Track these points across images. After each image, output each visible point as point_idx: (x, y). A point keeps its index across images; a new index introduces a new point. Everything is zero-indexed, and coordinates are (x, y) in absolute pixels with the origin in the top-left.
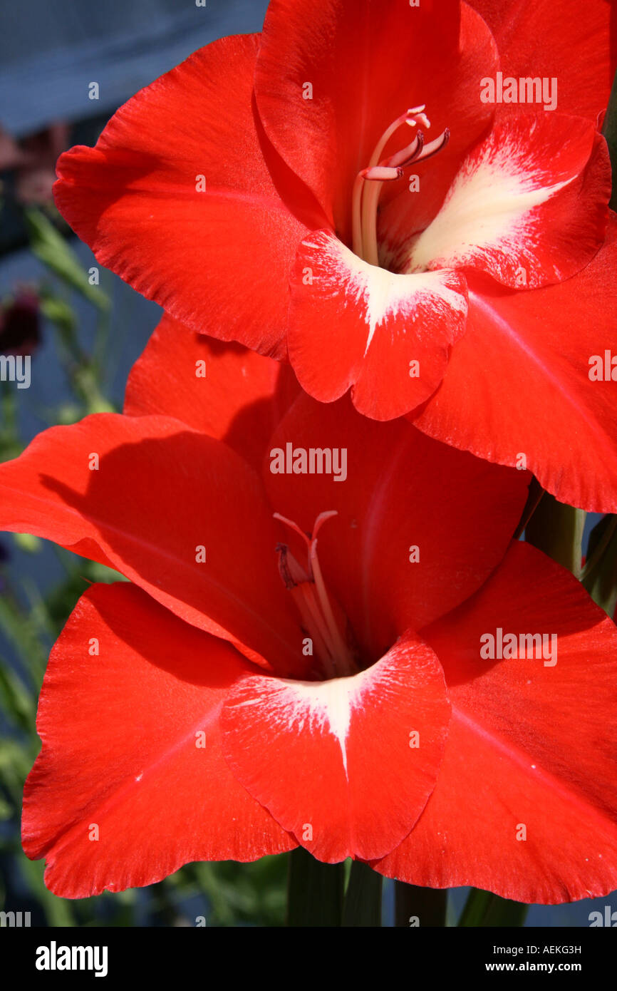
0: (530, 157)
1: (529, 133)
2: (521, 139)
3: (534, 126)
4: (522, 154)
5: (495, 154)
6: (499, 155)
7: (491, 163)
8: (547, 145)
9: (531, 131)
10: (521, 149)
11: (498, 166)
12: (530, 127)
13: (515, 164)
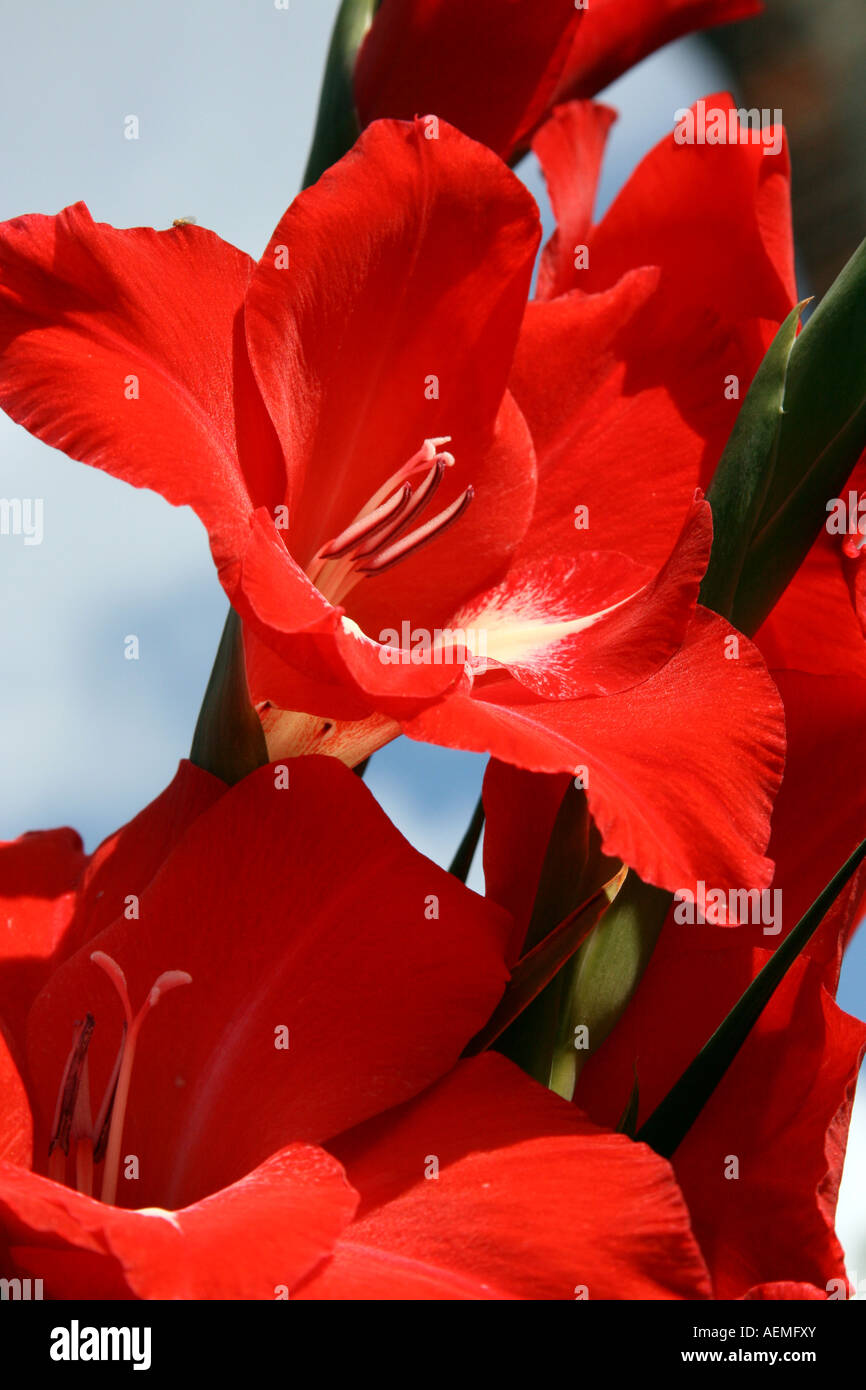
0: (562, 602)
1: (562, 578)
2: (549, 585)
3: (571, 572)
4: (550, 599)
5: (507, 599)
6: (513, 600)
7: (500, 608)
8: (589, 590)
9: (567, 577)
10: (548, 595)
11: (511, 611)
12: (566, 571)
13: (538, 609)
